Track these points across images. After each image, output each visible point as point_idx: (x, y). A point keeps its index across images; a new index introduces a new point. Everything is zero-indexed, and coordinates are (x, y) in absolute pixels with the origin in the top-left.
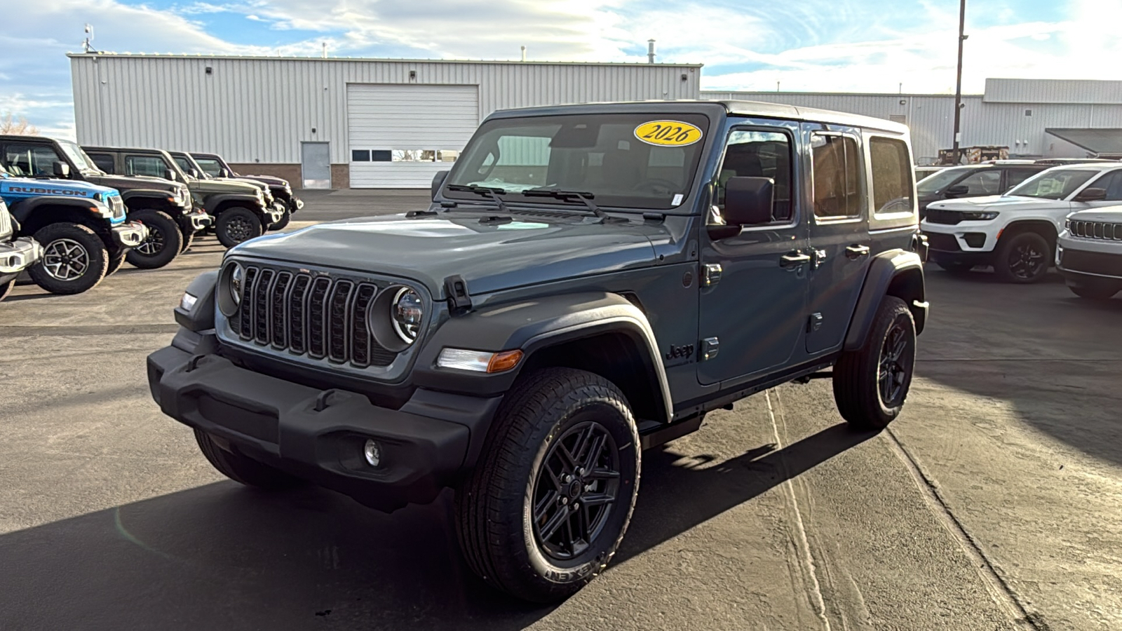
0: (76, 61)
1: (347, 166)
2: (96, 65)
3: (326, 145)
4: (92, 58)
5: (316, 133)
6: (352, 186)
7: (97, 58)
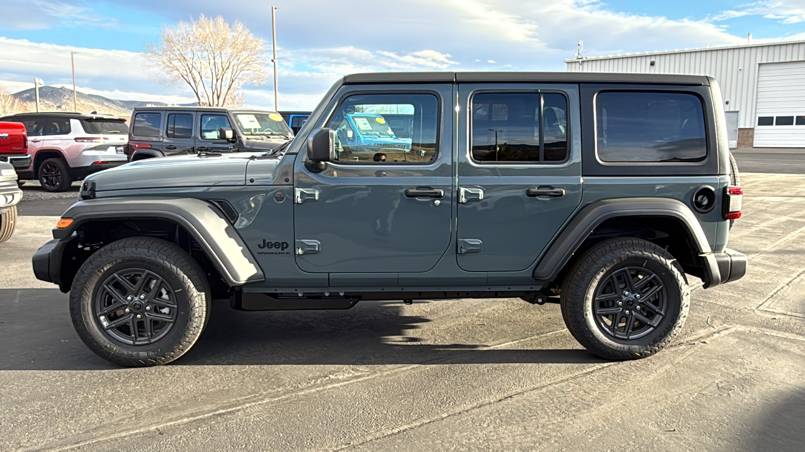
0: (570, 64)
1: (752, 129)
2: (581, 66)
3: (735, 114)
4: (579, 62)
5: (729, 104)
6: (754, 146)
7: (582, 62)
